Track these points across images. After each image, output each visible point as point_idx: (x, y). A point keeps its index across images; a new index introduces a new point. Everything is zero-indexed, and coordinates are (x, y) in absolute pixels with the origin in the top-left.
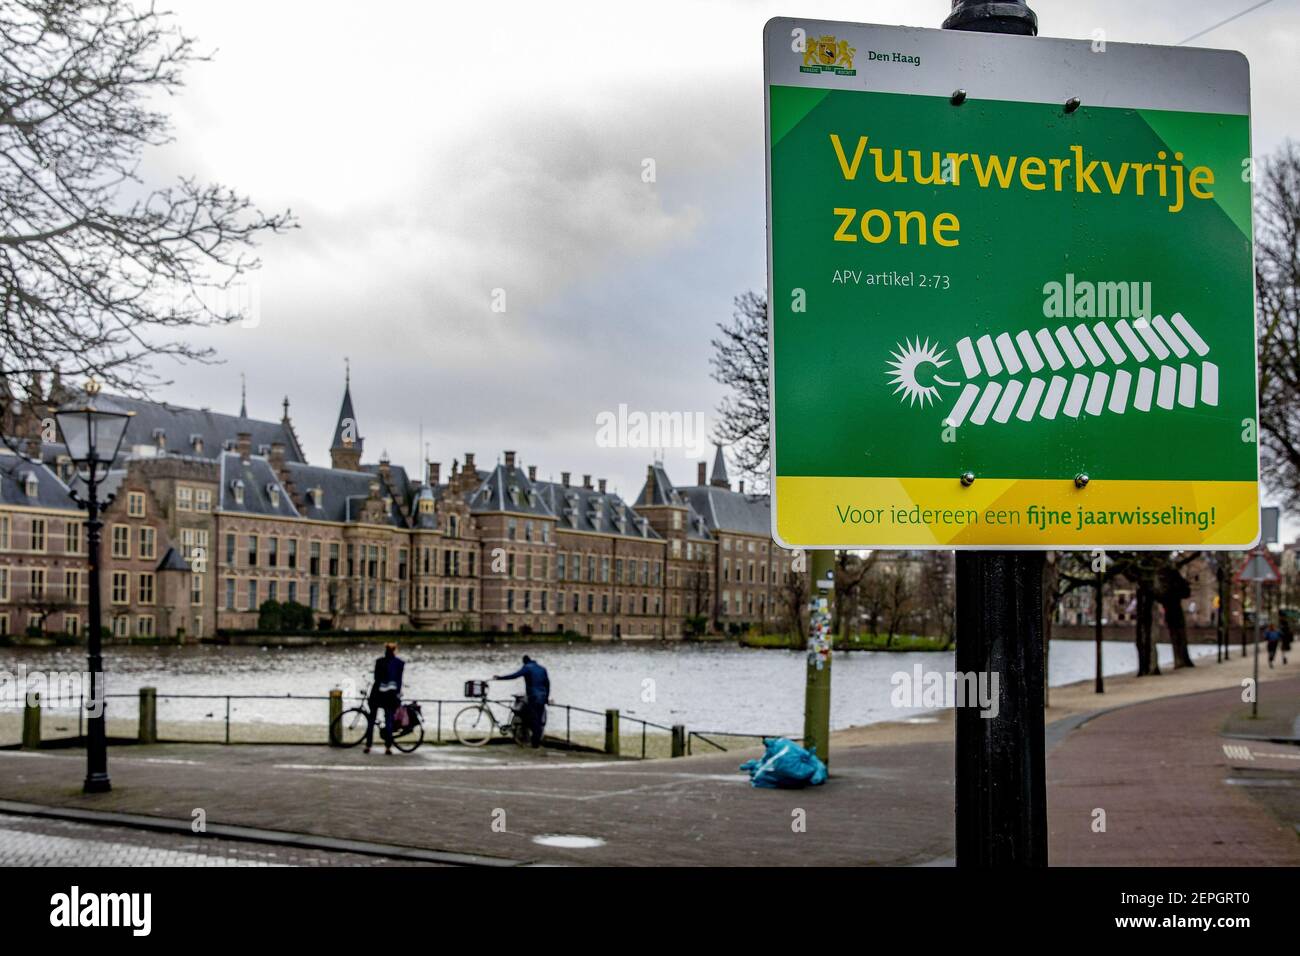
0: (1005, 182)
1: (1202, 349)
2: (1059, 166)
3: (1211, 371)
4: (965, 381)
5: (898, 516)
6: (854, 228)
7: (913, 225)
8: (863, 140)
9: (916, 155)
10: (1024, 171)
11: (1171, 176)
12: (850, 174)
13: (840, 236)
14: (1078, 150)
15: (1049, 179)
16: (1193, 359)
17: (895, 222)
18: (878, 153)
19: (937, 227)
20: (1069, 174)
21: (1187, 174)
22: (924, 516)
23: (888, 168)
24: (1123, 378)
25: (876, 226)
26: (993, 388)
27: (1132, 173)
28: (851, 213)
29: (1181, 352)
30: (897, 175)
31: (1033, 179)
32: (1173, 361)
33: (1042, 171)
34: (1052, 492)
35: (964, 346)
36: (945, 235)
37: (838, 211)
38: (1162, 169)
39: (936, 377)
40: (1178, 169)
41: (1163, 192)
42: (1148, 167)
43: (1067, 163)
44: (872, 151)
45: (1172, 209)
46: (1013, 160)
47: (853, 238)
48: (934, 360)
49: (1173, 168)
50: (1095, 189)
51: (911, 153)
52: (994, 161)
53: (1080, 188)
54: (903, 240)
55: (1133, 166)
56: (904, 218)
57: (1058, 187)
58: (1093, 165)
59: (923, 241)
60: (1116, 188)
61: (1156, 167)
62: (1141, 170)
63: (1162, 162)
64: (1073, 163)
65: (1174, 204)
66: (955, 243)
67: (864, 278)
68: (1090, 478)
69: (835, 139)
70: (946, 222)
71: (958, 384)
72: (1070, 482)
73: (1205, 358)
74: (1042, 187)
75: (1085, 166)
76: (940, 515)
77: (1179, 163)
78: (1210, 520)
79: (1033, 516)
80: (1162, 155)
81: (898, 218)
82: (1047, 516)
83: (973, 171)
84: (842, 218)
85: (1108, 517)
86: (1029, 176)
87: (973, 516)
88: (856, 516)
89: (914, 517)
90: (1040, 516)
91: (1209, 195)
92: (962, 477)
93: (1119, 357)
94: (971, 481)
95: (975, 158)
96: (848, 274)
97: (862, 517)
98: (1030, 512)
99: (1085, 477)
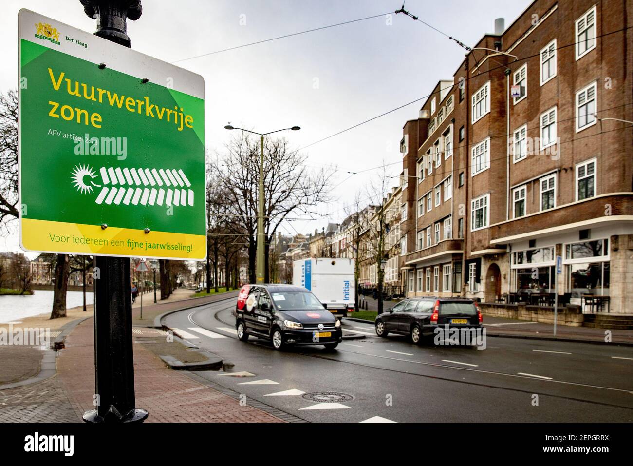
0: (120, 106)
1: (189, 184)
2: (140, 103)
3: (191, 192)
4: (103, 185)
5: (76, 240)
6: (58, 111)
7: (83, 115)
8: (63, 74)
9: (85, 86)
10: (127, 103)
11: (179, 116)
12: (57, 87)
13: (51, 114)
14: (147, 99)
15: (136, 107)
16: (185, 187)
17: (76, 113)
18: (69, 81)
19: (93, 119)
20: (144, 108)
21: (184, 117)
22: (86, 241)
23: (73, 89)
24: (162, 191)
25: (67, 113)
26: (114, 190)
27: (166, 112)
28: (57, 105)
29: (182, 185)
30: (77, 93)
31: (131, 107)
32: (179, 187)
33: (134, 104)
34: (136, 234)
35: (103, 170)
36: (96, 122)
37: (51, 103)
38: (176, 113)
39: (91, 182)
40: (181, 114)
41: (176, 122)
42: (171, 111)
43: (143, 103)
44: (66, 80)
45: (179, 129)
46: (123, 97)
47: (57, 116)
48: (91, 175)
49: (180, 114)
50: (153, 116)
51: (82, 85)
52: (116, 96)
53: (147, 114)
54: (79, 121)
55: (166, 110)
56: (79, 112)
57: (140, 112)
58: (152, 106)
59: (87, 123)
60: (160, 117)
61: (174, 112)
62: (169, 112)
63: (175, 110)
64: (145, 103)
65: (180, 127)
66: (100, 127)
67: (62, 135)
68: (151, 230)
69: (50, 70)
70: (96, 117)
71: (100, 186)
72: (143, 231)
73: (190, 188)
74: (134, 110)
75: (150, 106)
76: (93, 241)
77: (182, 112)
78: (191, 250)
79: (129, 243)
80: (176, 108)
81: (77, 111)
82: (134, 244)
83: (107, 98)
84: (53, 106)
85: (156, 245)
86: (129, 105)
87: (106, 242)
88: (58, 239)
89: (82, 241)
90: (132, 243)
91: (191, 127)
92: (102, 226)
93: (161, 184)
94: (106, 227)
95: (108, 93)
96: (55, 132)
97: (61, 239)
98: (128, 242)
99: (149, 230)
